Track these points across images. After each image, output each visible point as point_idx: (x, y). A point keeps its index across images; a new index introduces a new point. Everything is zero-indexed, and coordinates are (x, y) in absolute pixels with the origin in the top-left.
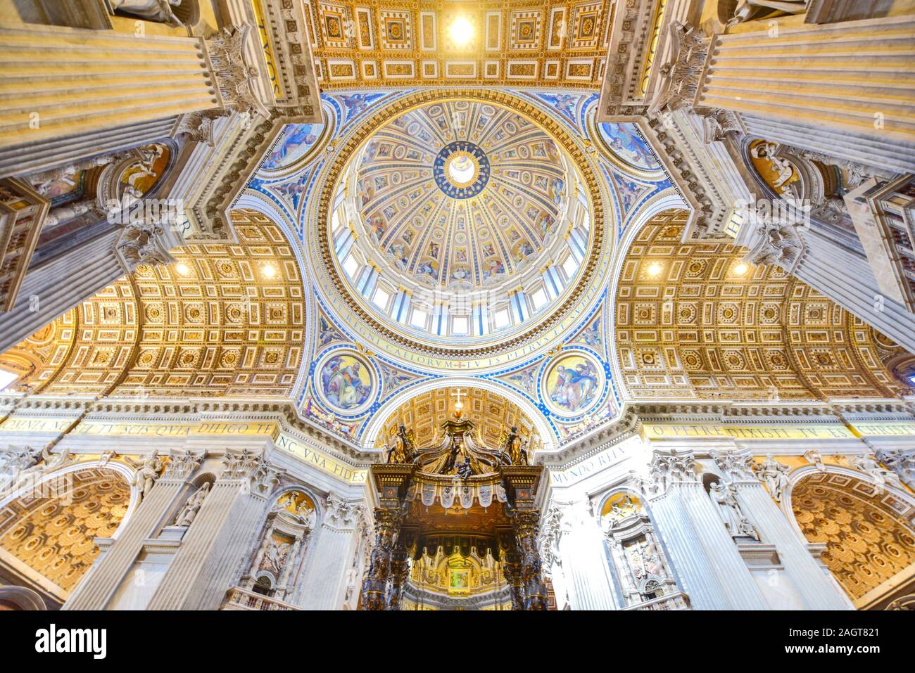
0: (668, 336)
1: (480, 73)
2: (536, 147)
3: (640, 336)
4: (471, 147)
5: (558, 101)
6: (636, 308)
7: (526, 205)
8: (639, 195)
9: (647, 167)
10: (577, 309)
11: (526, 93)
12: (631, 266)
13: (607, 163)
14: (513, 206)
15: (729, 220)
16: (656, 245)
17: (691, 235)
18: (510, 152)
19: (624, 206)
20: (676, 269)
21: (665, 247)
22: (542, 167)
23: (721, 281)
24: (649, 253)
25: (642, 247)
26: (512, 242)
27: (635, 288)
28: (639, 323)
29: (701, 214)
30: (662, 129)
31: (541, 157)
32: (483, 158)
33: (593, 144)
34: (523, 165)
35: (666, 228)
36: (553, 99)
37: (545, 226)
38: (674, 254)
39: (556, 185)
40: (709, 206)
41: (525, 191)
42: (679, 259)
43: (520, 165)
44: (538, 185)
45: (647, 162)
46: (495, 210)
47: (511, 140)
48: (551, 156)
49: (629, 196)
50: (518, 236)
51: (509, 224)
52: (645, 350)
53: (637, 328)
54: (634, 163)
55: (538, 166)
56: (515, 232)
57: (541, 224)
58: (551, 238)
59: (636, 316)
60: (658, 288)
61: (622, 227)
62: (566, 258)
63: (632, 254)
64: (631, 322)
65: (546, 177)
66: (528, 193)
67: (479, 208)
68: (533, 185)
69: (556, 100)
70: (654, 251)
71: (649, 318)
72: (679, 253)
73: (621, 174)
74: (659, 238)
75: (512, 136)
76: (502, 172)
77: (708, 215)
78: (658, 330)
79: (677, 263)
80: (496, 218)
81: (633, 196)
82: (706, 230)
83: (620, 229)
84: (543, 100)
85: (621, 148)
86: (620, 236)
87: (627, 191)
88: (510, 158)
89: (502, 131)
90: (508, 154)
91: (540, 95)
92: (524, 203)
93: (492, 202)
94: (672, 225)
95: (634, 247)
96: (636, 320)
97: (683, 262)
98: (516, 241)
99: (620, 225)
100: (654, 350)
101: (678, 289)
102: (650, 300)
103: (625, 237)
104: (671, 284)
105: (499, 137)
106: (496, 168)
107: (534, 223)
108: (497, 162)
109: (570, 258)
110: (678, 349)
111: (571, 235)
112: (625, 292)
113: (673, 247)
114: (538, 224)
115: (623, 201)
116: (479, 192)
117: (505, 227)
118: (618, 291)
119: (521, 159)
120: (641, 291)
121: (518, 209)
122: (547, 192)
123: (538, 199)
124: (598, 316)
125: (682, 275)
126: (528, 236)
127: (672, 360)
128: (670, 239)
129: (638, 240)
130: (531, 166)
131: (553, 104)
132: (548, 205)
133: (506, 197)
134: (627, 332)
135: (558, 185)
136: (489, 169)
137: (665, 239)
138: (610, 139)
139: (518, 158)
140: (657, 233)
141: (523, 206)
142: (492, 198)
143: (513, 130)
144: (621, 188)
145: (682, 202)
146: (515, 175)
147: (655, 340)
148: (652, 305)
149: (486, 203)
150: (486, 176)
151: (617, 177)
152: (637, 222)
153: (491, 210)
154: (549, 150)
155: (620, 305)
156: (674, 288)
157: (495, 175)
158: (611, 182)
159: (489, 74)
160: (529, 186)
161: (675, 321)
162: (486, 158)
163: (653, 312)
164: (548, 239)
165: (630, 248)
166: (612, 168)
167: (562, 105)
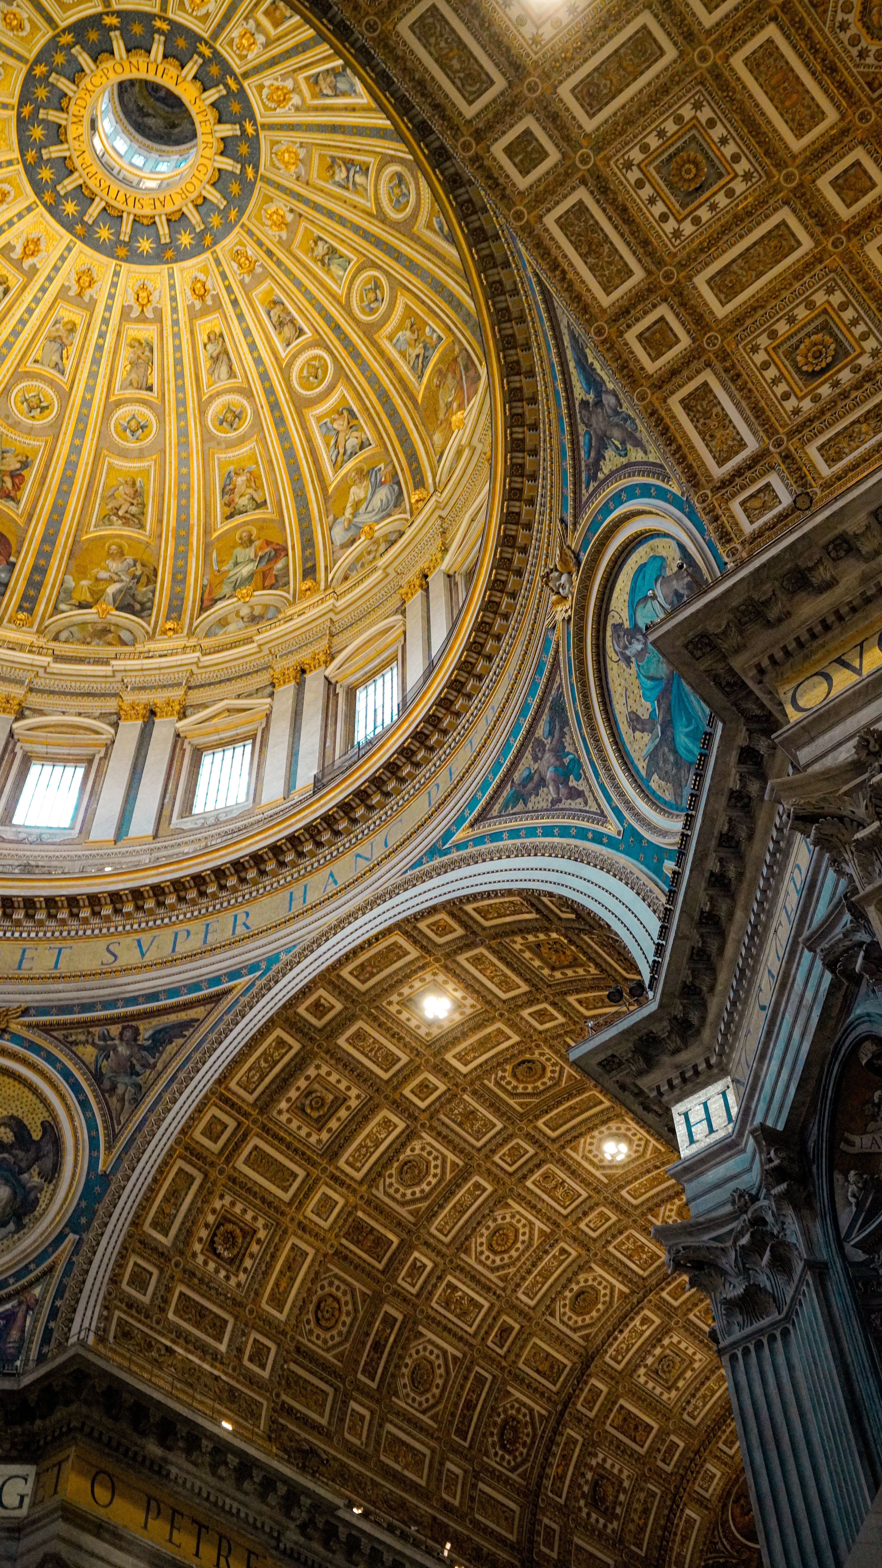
0: (327, 1203)
1: (490, 127)
2: (415, 325)
3: (258, 1160)
4: (236, 107)
5: (599, 403)
6: (312, 1072)
7: (243, 450)
8: (566, 804)
9: (642, 766)
10: (145, 938)
11: (544, 291)
12: (395, 952)
13: (566, 656)
14: (202, 411)
15: (701, 1096)
16: (494, 952)
17: (601, 1057)
18: (332, 251)
19: (507, 792)
20: (484, 1044)
21: (509, 972)
22: (384, 398)
23: (553, 1148)
24: (462, 959)
25: (460, 931)
26: (105, 519)
27: (351, 1019)
28: (284, 1118)
29: (661, 1029)
30: (753, 788)
31: (404, 368)
32: (241, 178)
33: (576, 580)
34: (337, 328)
35: (554, 935)
36: (593, 382)
37: (245, 570)
38: (515, 1005)
39: (376, 486)
40: (690, 1025)
41: (275, 406)
42: (513, 1026)
43: (329, 319)
44: (327, 430)
45: (653, 756)
46: (134, 364)
47: (365, 224)
48: (432, 395)
49: (542, 782)
50: (136, 520)
51: (141, 455)
52: (238, 1209)
53: (269, 1132)
54: (624, 727)
55: (373, 380)
56: (138, 494)
57: (242, 553)
58: (234, 630)
59: (293, 1094)
60: (405, 1059)
61: (460, 835)
62: (232, 742)
63: (422, 925)
64: (266, 1103)
65: (369, 433)
66: (279, 422)
67: (91, 306)
68: (311, 414)
69: (599, 394)
70: (477, 961)
71: (320, 1124)
72: (525, 1013)
73: (571, 715)
74: (518, 943)
75: (381, 217)
76: (258, 280)
77: (671, 1046)
78: (315, 1172)
79: (500, 1031)
80: (118, 394)
81: (549, 792)
82: (641, 1073)
83: (447, 835)
84: (569, 354)
85: (628, 660)
86: (434, 851)
87: (547, 767)
88: (317, 269)
89: (365, 170)
90: (321, 249)
91: (574, 338)
92: (242, 440)
93: (148, 332)
94: (571, 941)
95: (443, 916)
96: (284, 1105)
97: (516, 1038)
98: (118, 529)
99: (459, 821)
100: (260, 1223)
101: (450, 1097)
102: (361, 1076)
103: (445, 868)
104: (442, 1070)
105: (340, 175)
106: (252, 250)
107: (222, 527)
108: (271, 235)
109: (242, 755)
110: (322, 1260)
111: (300, 686)
112: (318, 1008)
113: (525, 988)
114: (228, 543)
115: (517, 776)
116: (135, 257)
117: (124, 454)
118: (305, 992)
119: (347, 308)
120: (360, 1036)
121: (207, 437)
122: (333, 479)
123: (294, 469)
124: (192, 1014)
125: (486, 1069)
126: (168, 549)
127: (283, 1284)
128: (537, 963)
129: (469, 908)
130: (355, 354)
131: (580, 391)
132: (304, 518)
133: (204, 364)
134: (232, 1124)
135: (383, 493)
136: (228, 228)
137: (527, 955)
138: (625, 615)
139: (340, 291)
140: (522, 929)
141: (232, 445)
142: (159, 318)
143: (399, 206)
144: (540, 744)
145: (650, 950)
146: (288, 331)
147: (286, 1197)
148: (354, 1092)
149: (125, 313)
150: (201, 236)
151: (558, 710)
152: (505, 863)
153: (125, 353)
154: (440, 373)
155: (278, 1032)
156: (442, 1088)
157: (231, 268)
158: (534, 702)
159: (509, 151)
160: (301, 405)
161: (374, 1177)
162: (248, 187)
163: (343, 1113)
164: (223, 622)
165: (433, 910)
166: (566, 679)
167: (598, 421)
